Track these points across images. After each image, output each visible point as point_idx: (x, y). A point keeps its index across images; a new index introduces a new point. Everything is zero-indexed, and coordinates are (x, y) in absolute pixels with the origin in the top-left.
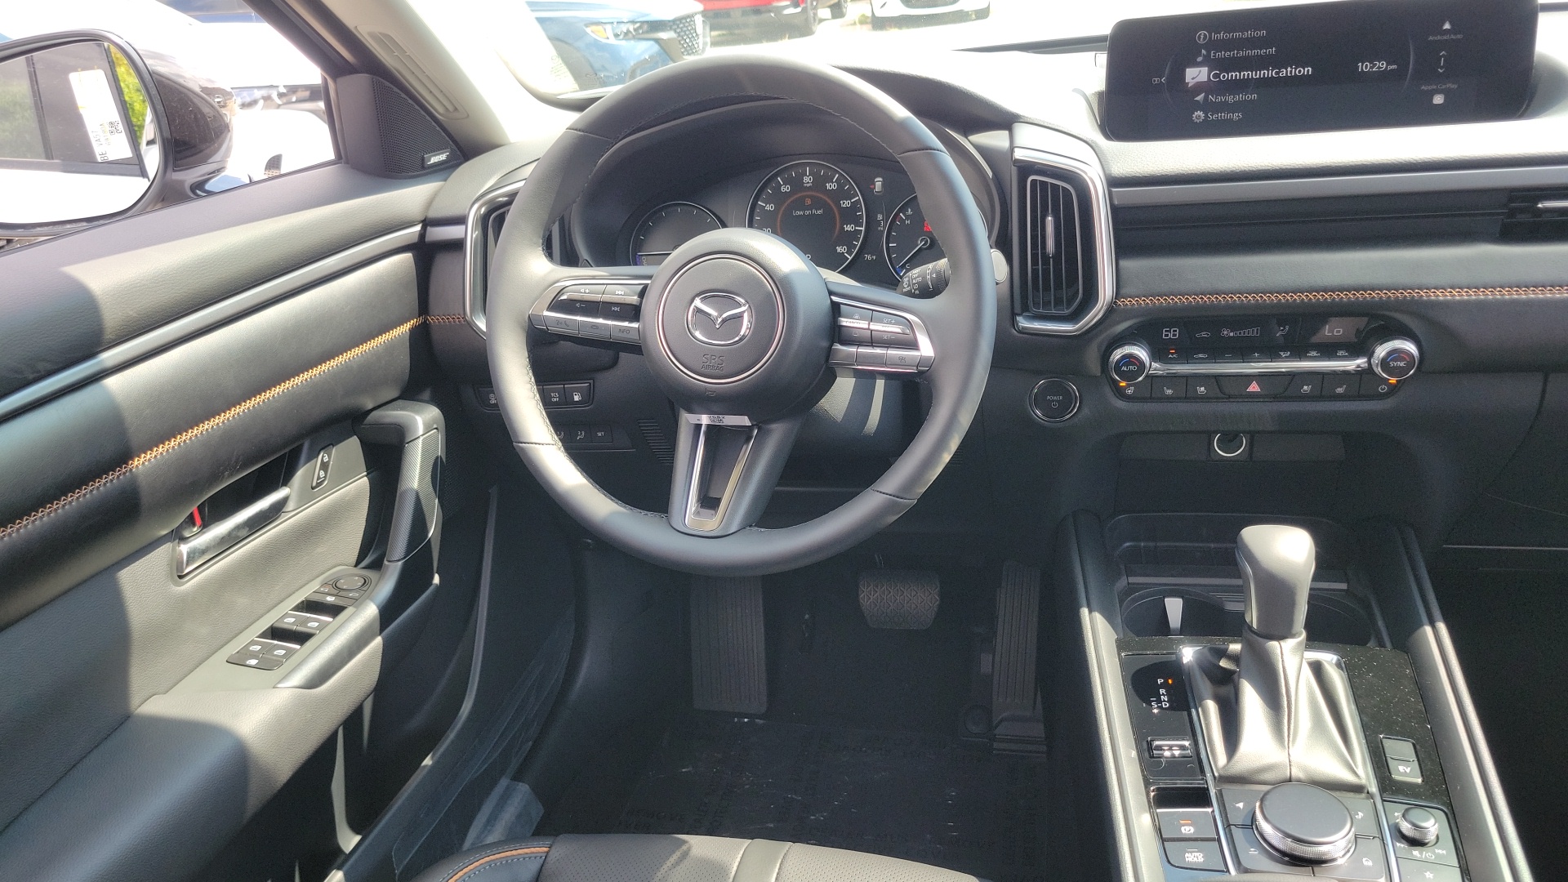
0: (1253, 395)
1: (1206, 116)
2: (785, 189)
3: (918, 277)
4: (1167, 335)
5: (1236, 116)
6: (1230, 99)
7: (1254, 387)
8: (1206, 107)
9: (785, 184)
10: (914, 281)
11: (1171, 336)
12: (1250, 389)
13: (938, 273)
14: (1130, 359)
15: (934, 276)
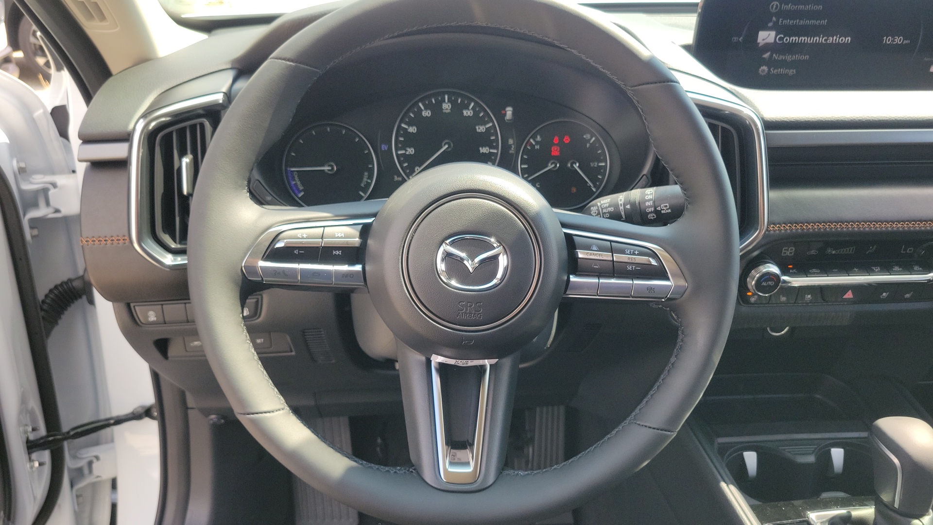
0: (848, 301)
1: (769, 70)
2: (426, 113)
3: (610, 206)
4: (785, 253)
5: (792, 72)
6: (789, 58)
7: (849, 295)
8: (770, 63)
9: (426, 109)
10: (604, 211)
11: (788, 253)
12: (846, 296)
13: (633, 204)
14: (769, 276)
15: (628, 207)
